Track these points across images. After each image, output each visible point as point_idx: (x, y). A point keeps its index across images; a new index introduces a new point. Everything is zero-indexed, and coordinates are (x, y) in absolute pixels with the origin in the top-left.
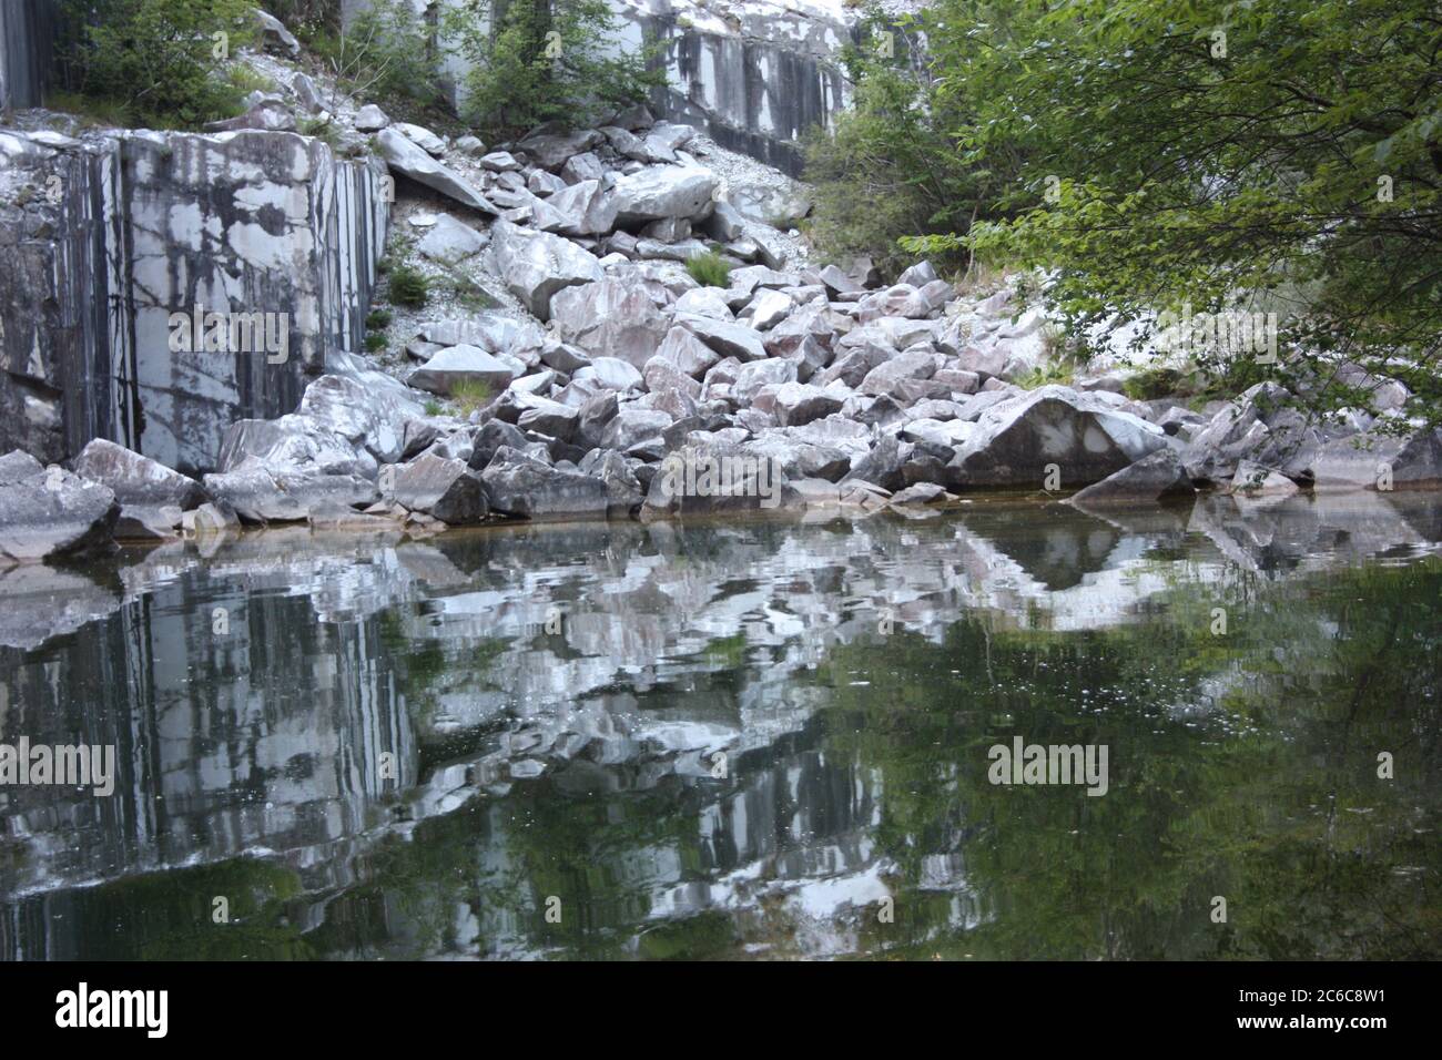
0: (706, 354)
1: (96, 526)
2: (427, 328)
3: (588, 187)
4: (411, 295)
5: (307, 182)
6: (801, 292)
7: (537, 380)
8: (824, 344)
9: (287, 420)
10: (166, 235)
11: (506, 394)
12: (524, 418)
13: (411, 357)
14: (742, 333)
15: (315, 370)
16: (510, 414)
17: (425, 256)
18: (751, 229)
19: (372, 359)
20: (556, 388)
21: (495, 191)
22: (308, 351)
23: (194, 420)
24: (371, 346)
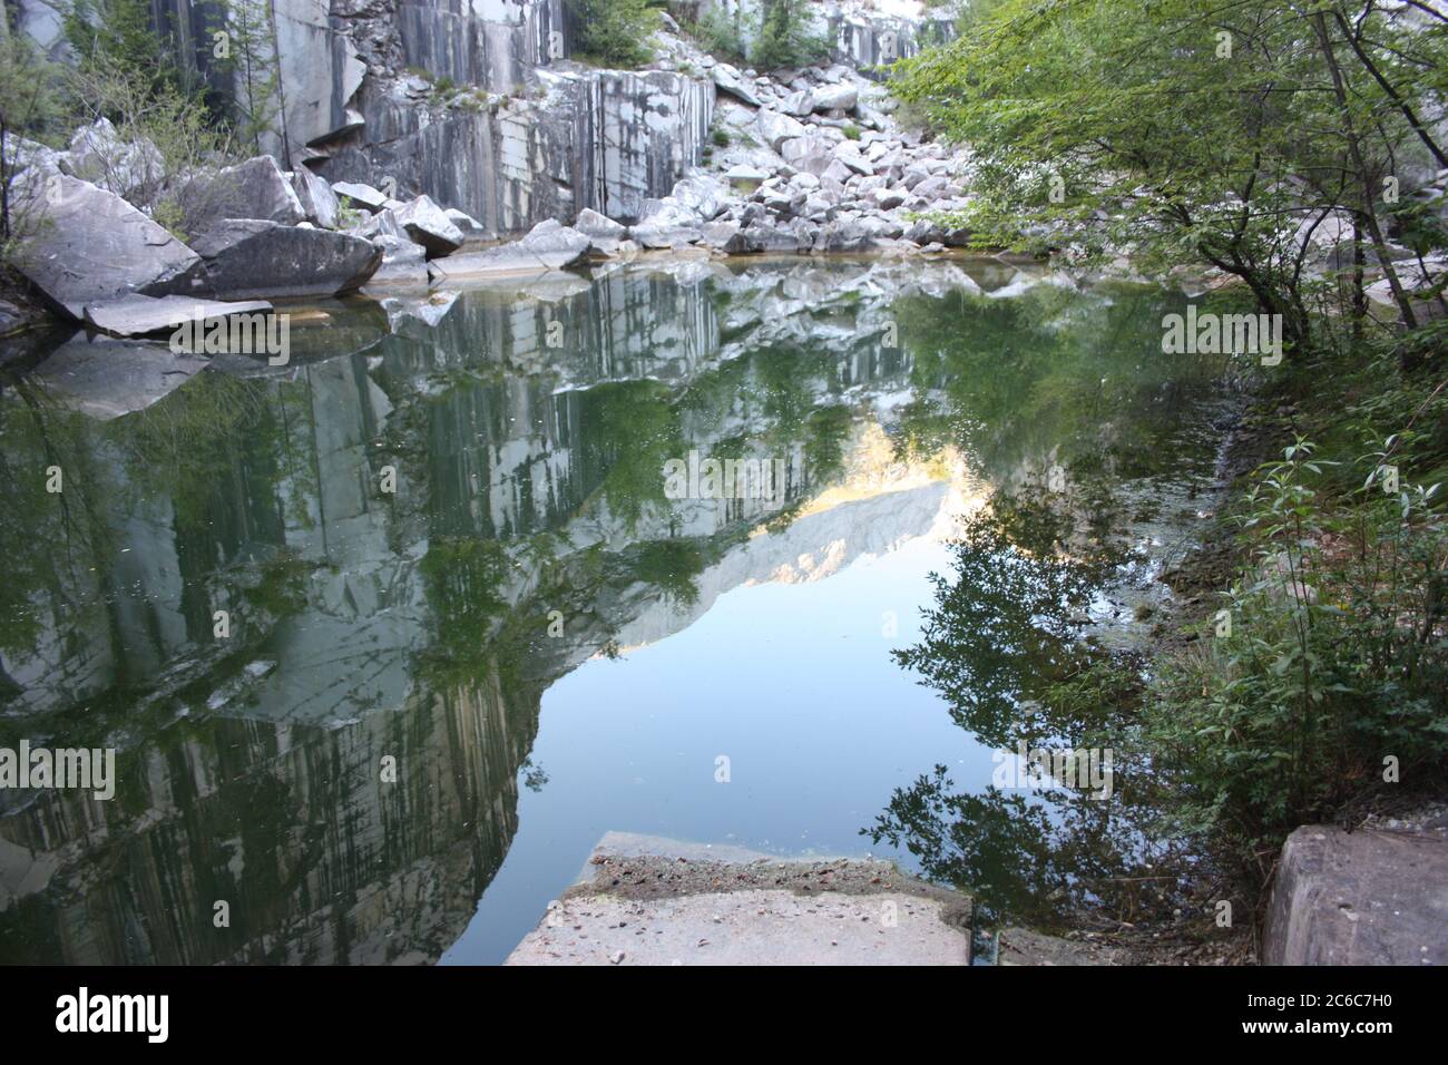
0: (847, 172)
1: (582, 253)
2: (728, 156)
3: (801, 94)
4: (722, 141)
5: (678, 94)
6: (891, 144)
7: (774, 182)
8: (899, 170)
9: (666, 200)
10: (619, 116)
11: (759, 189)
12: (767, 201)
13: (721, 169)
14: (864, 163)
15: (680, 176)
16: (760, 199)
17: (729, 124)
18: (871, 114)
19: (704, 170)
20: (783, 186)
21: (761, 95)
22: (677, 168)
23: (629, 196)
24: (705, 163)
